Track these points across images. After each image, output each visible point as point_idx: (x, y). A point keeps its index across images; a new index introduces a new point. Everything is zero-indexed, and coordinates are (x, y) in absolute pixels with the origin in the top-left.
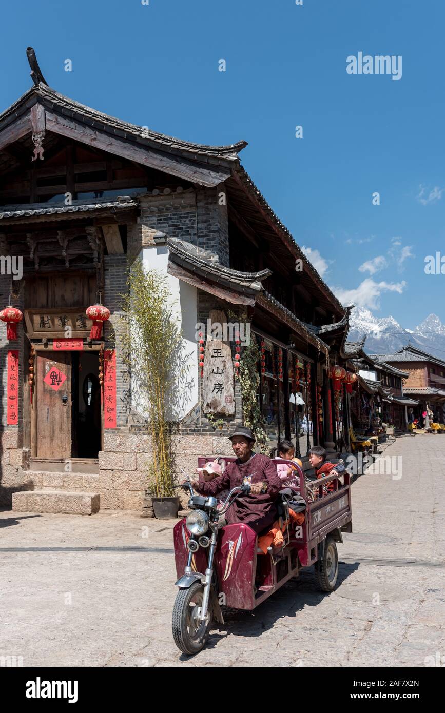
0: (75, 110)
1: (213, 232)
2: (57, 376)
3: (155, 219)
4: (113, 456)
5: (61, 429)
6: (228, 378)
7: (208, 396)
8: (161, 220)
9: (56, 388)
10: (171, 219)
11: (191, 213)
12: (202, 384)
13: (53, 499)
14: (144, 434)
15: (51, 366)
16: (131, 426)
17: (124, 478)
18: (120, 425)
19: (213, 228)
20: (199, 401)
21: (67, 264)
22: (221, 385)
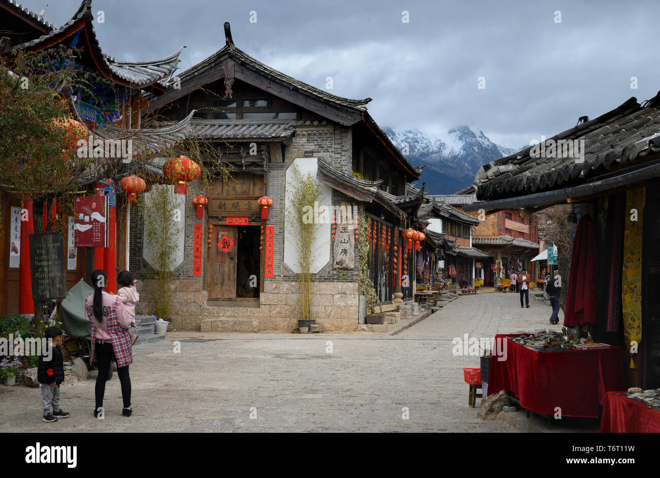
0: (257, 67)
1: (345, 151)
2: (227, 242)
3: (305, 139)
4: (270, 296)
5: (229, 278)
6: (351, 246)
7: (337, 257)
8: (309, 140)
9: (226, 250)
10: (316, 140)
11: (331, 137)
12: (333, 250)
13: (231, 324)
14: (292, 281)
15: (223, 235)
16: (284, 276)
17: (278, 309)
18: (276, 276)
19: (344, 148)
20: (330, 260)
21: (244, 168)
22: (345, 250)
